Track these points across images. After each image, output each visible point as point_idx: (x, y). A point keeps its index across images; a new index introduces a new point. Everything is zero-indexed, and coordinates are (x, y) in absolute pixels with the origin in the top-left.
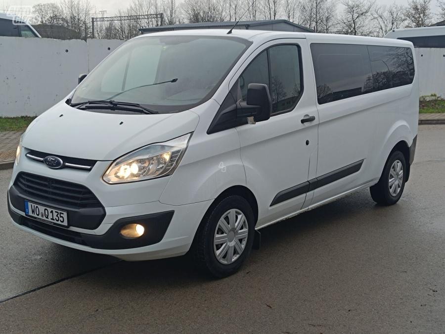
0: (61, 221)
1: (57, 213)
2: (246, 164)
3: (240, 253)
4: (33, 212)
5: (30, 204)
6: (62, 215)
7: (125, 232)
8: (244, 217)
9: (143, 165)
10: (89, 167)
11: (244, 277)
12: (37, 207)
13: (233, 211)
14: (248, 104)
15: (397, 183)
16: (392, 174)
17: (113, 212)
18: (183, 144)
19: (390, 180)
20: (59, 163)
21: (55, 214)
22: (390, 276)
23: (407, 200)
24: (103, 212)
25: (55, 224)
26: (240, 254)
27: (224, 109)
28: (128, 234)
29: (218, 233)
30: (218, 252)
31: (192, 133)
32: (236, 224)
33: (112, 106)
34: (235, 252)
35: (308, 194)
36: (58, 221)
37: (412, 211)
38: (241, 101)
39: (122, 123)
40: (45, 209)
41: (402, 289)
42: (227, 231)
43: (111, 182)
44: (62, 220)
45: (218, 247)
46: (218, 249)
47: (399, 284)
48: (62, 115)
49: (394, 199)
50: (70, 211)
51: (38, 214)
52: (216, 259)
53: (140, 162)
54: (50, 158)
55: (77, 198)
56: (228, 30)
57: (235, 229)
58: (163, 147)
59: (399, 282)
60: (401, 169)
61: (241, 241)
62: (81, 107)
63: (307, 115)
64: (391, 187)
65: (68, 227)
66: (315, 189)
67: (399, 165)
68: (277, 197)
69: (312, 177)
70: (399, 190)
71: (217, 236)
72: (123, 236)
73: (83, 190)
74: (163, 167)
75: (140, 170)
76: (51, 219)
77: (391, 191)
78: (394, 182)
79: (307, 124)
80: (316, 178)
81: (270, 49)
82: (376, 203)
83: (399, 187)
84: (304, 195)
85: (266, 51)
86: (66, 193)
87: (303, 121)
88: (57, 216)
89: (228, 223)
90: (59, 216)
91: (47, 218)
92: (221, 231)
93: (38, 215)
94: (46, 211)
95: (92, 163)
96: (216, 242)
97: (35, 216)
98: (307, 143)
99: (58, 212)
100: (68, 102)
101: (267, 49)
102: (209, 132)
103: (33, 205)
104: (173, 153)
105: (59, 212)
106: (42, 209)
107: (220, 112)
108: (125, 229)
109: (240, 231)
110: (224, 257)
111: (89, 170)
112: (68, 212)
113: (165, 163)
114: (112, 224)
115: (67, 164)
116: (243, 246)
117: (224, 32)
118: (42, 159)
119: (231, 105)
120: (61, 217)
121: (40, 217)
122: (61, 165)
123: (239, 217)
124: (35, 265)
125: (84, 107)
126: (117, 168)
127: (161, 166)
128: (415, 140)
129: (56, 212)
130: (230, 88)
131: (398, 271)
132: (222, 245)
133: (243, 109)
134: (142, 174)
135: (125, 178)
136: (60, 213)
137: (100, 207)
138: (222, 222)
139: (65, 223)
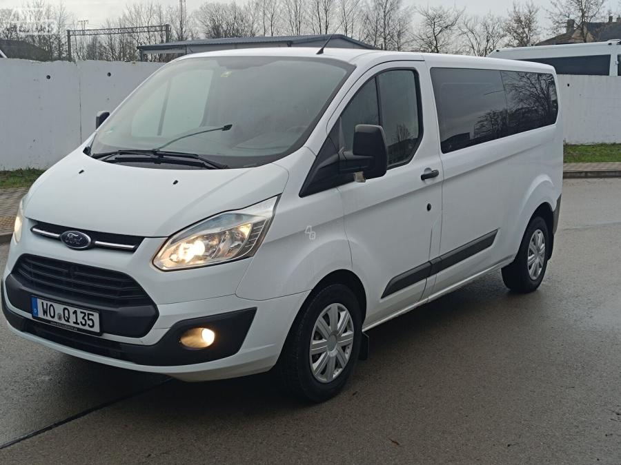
0: (89, 325)
1: (83, 315)
2: (352, 240)
3: (344, 365)
4: (45, 312)
5: (39, 301)
6: (91, 317)
7: (187, 341)
8: (348, 314)
9: (211, 243)
10: (132, 247)
11: (350, 400)
12: (51, 305)
13: (334, 306)
14: (355, 154)
15: (537, 261)
16: (532, 249)
17: (170, 312)
18: (268, 212)
19: (529, 258)
20: (85, 241)
21: (80, 316)
22: (553, 394)
23: (550, 285)
24: (154, 312)
25: (79, 329)
26: (344, 367)
27: (322, 162)
28: (192, 343)
29: (314, 339)
30: (315, 366)
31: (279, 196)
32: (339, 325)
33: (157, 157)
34: (337, 365)
35: (428, 279)
36: (84, 325)
37: (561, 301)
38: (344, 150)
39: (176, 182)
40: (65, 309)
41: (574, 412)
42: (327, 336)
43: (164, 268)
44: (91, 324)
45: (315, 360)
46: (315, 361)
47: (568, 405)
48: (82, 171)
49: (534, 283)
50: (104, 310)
51: (52, 315)
52: (313, 375)
53: (207, 239)
54: (70, 234)
55: (114, 292)
56: (319, 49)
57: (338, 332)
58: (239, 216)
59: (567, 403)
60: (543, 243)
61: (344, 348)
62: (108, 159)
63: (428, 169)
64: (530, 267)
65: (100, 334)
66: (438, 272)
67: (540, 236)
68: (391, 284)
69: (435, 255)
70: (540, 271)
71: (314, 342)
72: (184, 346)
73: (123, 280)
74: (239, 245)
75: (207, 250)
76: (74, 323)
77: (531, 272)
78: (534, 260)
79: (429, 182)
80: (439, 257)
81: (380, 76)
82: (508, 289)
83: (540, 267)
84: (424, 281)
85: (374, 80)
86: (97, 285)
87: (424, 177)
88: (83, 318)
89: (329, 324)
90: (86, 318)
91: (68, 321)
92: (319, 336)
93: (53, 317)
94: (66, 311)
95: (137, 240)
96: (313, 351)
97: (49, 318)
98: (429, 208)
99: (85, 313)
100: (87, 151)
101: (375, 77)
102: (302, 195)
103: (45, 302)
104: (255, 225)
105: (87, 312)
106: (59, 308)
107: (316, 166)
108: (187, 335)
109: (344, 335)
110: (323, 372)
111: (133, 251)
112: (101, 313)
113: (242, 239)
114: (167, 330)
115: (97, 242)
116: (347, 356)
117: (312, 52)
118: (57, 235)
119: (331, 155)
120: (89, 319)
121: (56, 319)
122: (89, 244)
123: (343, 314)
124: (44, 390)
125: (113, 158)
126: (173, 247)
127: (236, 243)
128: (559, 201)
129: (81, 312)
130: (328, 132)
131: (562, 386)
132: (320, 355)
133: (347, 160)
134: (210, 255)
135: (186, 261)
136: (89, 314)
137: (150, 304)
138: (320, 322)
139: (97, 329)
